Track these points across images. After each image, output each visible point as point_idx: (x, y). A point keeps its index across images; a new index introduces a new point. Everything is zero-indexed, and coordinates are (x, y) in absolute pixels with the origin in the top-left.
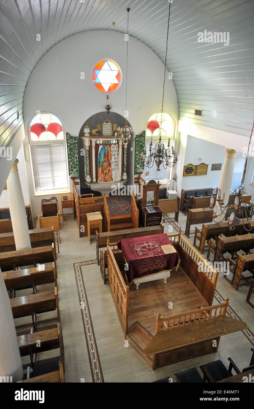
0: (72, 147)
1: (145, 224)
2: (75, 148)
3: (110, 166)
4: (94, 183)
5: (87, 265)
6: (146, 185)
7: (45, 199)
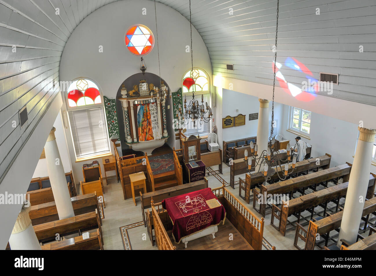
0: (111, 110)
1: (190, 179)
2: (113, 110)
3: (150, 124)
4: (136, 143)
5: (133, 227)
6: (187, 140)
7: (87, 164)
